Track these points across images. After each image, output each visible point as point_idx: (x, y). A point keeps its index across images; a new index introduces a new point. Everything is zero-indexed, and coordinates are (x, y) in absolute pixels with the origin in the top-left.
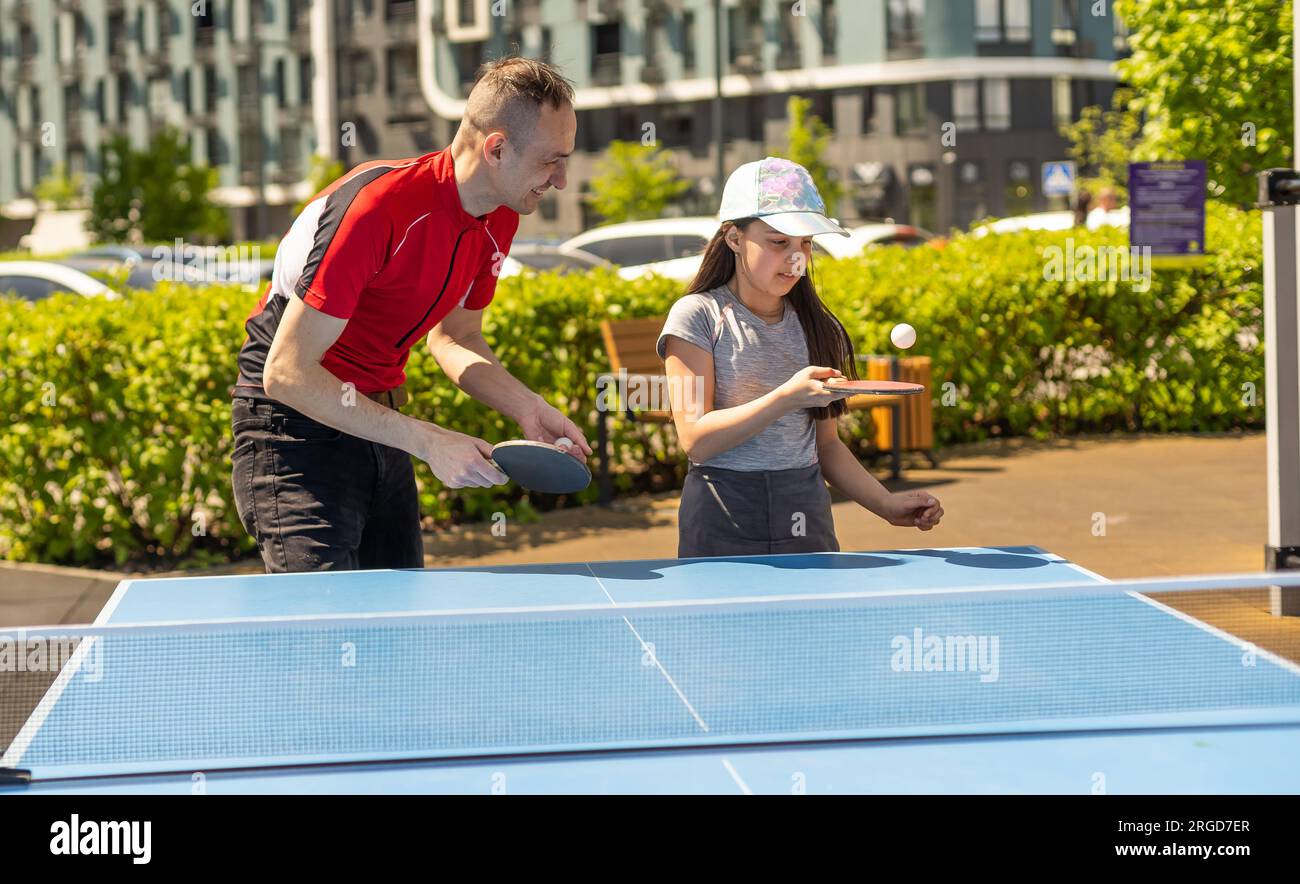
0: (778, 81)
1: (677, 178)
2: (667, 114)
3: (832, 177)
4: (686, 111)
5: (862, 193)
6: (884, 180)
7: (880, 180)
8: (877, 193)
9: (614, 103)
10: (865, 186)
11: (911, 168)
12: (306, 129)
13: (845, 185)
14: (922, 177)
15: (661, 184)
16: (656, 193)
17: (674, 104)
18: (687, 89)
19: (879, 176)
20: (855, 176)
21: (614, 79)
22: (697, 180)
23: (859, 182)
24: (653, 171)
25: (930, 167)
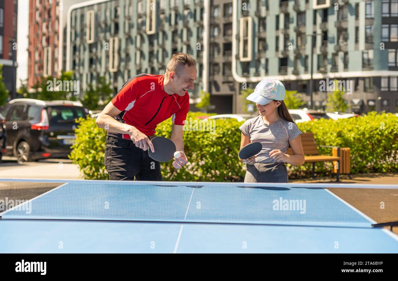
0: (331, 75)
1: (302, 101)
2: (300, 83)
3: (346, 102)
4: (305, 83)
5: (354, 107)
6: (361, 104)
7: (359, 104)
8: (358, 107)
9: (285, 80)
10: (355, 105)
11: (368, 101)
12: (200, 84)
13: (349, 105)
14: (371, 103)
15: (297, 102)
16: (296, 105)
17: (302, 81)
18: (305, 77)
19: (358, 103)
20: (352, 102)
21: (285, 73)
22: (307, 102)
23: (353, 104)
24: (295, 99)
25: (374, 101)
